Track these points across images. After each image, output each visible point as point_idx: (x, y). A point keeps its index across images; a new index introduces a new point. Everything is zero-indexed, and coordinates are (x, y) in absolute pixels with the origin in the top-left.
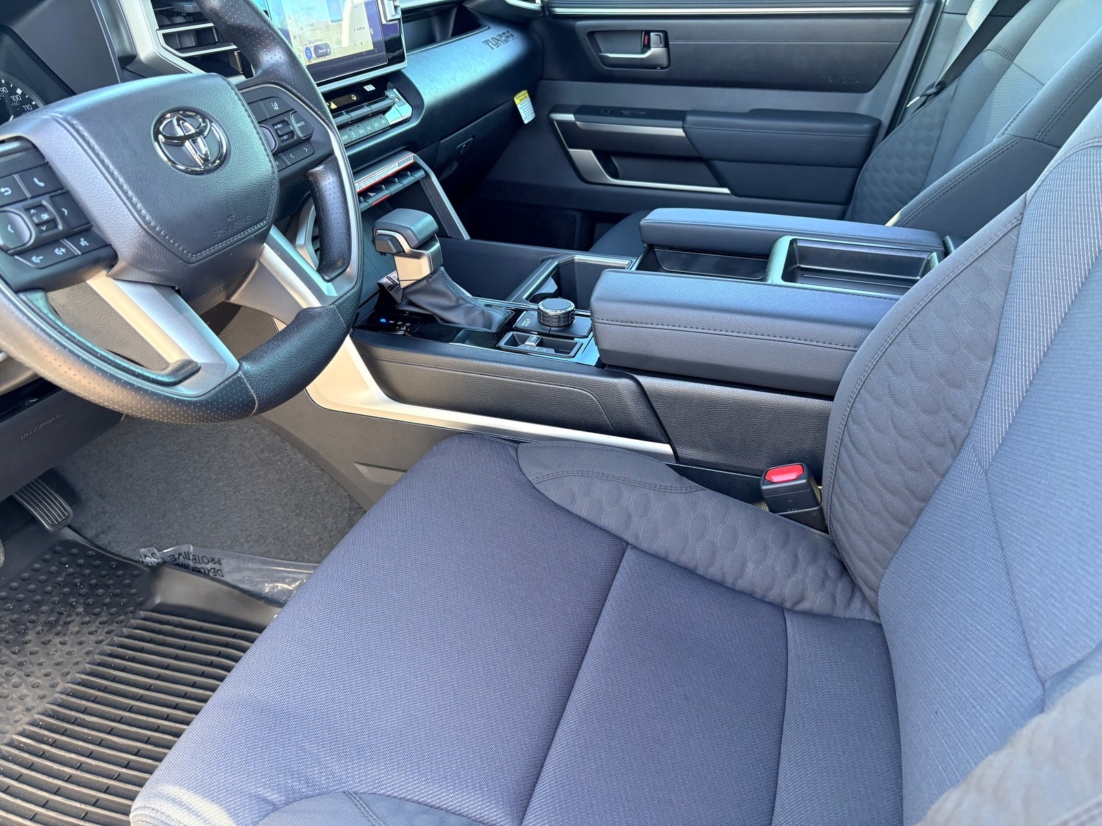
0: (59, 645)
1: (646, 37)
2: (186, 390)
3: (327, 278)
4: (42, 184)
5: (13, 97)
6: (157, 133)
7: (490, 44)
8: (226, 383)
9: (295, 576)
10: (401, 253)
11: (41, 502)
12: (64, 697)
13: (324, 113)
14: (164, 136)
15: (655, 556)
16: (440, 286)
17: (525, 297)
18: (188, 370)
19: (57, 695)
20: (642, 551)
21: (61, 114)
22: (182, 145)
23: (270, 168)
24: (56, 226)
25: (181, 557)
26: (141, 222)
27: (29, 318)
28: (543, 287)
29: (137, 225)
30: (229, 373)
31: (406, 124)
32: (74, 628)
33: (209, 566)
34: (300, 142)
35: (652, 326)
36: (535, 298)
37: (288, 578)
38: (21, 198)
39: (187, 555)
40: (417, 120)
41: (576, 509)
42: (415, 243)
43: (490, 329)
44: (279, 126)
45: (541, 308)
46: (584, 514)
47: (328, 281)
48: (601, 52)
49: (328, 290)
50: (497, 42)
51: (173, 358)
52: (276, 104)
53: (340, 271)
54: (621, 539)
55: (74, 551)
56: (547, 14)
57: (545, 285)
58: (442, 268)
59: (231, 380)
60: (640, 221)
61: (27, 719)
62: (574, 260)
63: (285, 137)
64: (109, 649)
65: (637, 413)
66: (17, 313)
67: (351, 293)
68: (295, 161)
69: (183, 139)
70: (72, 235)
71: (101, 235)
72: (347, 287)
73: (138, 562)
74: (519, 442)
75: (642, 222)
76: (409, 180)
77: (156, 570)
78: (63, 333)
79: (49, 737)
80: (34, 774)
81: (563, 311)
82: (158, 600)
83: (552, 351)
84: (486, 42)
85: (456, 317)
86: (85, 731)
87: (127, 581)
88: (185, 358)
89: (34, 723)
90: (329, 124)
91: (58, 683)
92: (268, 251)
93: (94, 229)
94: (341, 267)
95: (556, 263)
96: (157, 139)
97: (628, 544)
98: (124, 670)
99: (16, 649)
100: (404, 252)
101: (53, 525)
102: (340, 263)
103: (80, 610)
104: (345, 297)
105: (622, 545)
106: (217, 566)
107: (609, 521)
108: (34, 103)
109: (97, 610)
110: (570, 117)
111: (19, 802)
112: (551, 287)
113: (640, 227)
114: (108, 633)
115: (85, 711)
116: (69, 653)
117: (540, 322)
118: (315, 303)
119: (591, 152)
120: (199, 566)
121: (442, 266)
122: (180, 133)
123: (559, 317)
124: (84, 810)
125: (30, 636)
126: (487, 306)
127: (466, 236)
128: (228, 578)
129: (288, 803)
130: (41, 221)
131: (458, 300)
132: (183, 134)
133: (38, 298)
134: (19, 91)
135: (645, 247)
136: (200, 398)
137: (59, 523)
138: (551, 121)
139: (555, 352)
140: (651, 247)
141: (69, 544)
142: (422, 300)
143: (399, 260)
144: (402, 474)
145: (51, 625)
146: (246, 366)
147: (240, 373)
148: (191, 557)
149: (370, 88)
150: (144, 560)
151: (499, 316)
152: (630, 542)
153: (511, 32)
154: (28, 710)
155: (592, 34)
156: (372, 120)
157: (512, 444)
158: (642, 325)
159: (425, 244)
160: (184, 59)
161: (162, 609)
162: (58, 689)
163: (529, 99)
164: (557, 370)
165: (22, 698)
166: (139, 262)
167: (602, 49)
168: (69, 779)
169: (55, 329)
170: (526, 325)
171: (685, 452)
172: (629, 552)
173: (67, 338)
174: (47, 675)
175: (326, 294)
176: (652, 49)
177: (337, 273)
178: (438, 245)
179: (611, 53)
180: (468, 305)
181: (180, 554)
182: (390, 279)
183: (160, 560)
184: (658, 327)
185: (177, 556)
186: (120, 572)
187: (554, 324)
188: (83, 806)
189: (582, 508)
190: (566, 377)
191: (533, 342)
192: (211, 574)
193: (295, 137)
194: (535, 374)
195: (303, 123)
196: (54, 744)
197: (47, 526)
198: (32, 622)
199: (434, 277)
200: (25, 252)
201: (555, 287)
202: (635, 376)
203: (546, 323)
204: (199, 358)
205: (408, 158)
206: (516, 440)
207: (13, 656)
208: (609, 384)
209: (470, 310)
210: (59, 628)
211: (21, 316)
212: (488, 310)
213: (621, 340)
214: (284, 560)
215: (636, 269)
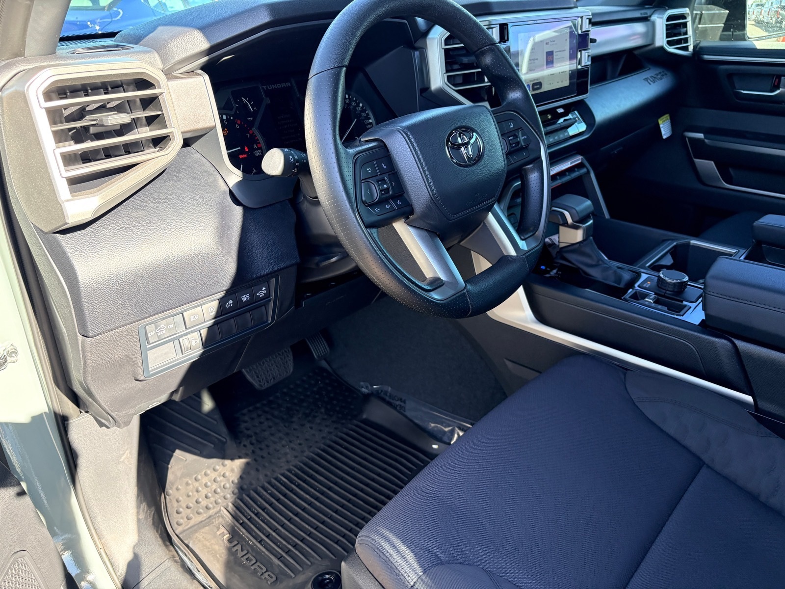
0: (309, 429)
1: (777, 80)
2: (436, 296)
3: (523, 238)
4: (385, 167)
5: (357, 108)
6: (448, 141)
7: (649, 81)
8: (457, 295)
9: (450, 423)
10: (565, 224)
11: (315, 342)
12: (307, 460)
13: (541, 134)
14: (451, 143)
15: (726, 478)
16: (587, 250)
17: (648, 265)
18: (437, 284)
19: (304, 458)
20: (716, 472)
21: (402, 127)
22: (459, 148)
23: (503, 165)
24: (389, 192)
25: (382, 393)
26: (431, 194)
27: (370, 242)
28: (662, 260)
29: (428, 195)
30: (459, 289)
31: (581, 136)
32: (318, 420)
33: (398, 403)
34: (522, 149)
35: (755, 304)
36: (656, 268)
37: (445, 423)
38: (376, 175)
39: (386, 393)
40: (588, 134)
41: (665, 428)
42: (577, 218)
43: (619, 284)
44: (511, 138)
45: (662, 276)
46: (671, 431)
47: (523, 240)
48: (736, 89)
49: (522, 245)
50: (654, 79)
51: (429, 275)
52: (512, 124)
53: (532, 234)
54: (699, 459)
55: (325, 374)
56: (696, 58)
57: (664, 258)
58: (591, 238)
59: (460, 294)
60: (753, 222)
61: (286, 467)
62: (690, 243)
63: (513, 145)
64: (334, 438)
65: (729, 366)
66: (365, 239)
67: (536, 249)
68: (517, 160)
69: (460, 146)
70: (394, 198)
71: (408, 200)
72: (534, 245)
73: (357, 389)
74: (627, 370)
75: (756, 223)
76: (575, 175)
77: (367, 398)
78: (383, 253)
79: (296, 482)
80: (286, 500)
81: (679, 281)
82: (364, 416)
83: (666, 309)
84: (646, 79)
85: (595, 273)
86: (316, 484)
87: (349, 400)
88: (437, 276)
89: (289, 471)
90: (543, 141)
91: (305, 451)
92: (491, 217)
93: (405, 195)
94: (532, 231)
95: (675, 243)
96: (447, 145)
97: (704, 463)
98: (341, 453)
99: (287, 425)
100: (567, 223)
101: (318, 357)
102: (531, 229)
103: (323, 410)
104: (532, 251)
105: (699, 464)
106: (402, 404)
107: (692, 442)
108: (367, 112)
109: (331, 413)
110: (701, 136)
111: (276, 514)
112: (669, 261)
113: (752, 227)
114: (336, 428)
115: (317, 472)
116: (314, 435)
117: (658, 285)
118: (513, 253)
119: (713, 162)
120: (391, 401)
121: (591, 236)
122: (460, 141)
123: (674, 284)
124: (310, 531)
125: (295, 419)
126: (619, 268)
127: (607, 216)
128: (408, 413)
129: (449, 563)
130: (384, 189)
131: (598, 261)
132: (461, 142)
133: (374, 231)
134: (361, 105)
135: (753, 242)
136: (442, 302)
137: (322, 356)
138: (684, 137)
139: (668, 309)
140: (759, 243)
141: (323, 370)
142: (573, 257)
143: (562, 229)
144: (537, 374)
145: (307, 415)
146: (469, 287)
147: (465, 290)
148: (388, 394)
149: (561, 111)
150: (361, 389)
151: (627, 276)
152: (706, 462)
153: (666, 72)
154: (288, 462)
155: (730, 75)
156: (559, 132)
157: (621, 369)
158: (747, 302)
159: (583, 220)
160: (457, 91)
161: (367, 422)
162: (305, 454)
163: (669, 120)
164: (667, 323)
165: (286, 454)
166: (424, 216)
167: (737, 88)
168: (304, 509)
169: (380, 250)
170: (647, 286)
171: (765, 405)
172: (704, 470)
173: (384, 256)
174: (300, 444)
175: (521, 248)
176: (781, 89)
177: (529, 235)
178: (591, 222)
179: (744, 90)
180: (606, 265)
181: (382, 391)
182: (551, 240)
183: (370, 392)
184: (760, 306)
185: (380, 392)
186: (347, 394)
187: (670, 289)
188: (309, 528)
189: (671, 428)
190: (675, 330)
191: (651, 299)
192: (398, 408)
193: (520, 146)
194: (650, 323)
195: (526, 137)
196: (298, 486)
197: (315, 356)
198: (297, 411)
199: (585, 243)
200: (372, 205)
201: (672, 261)
202: (733, 339)
203: (663, 287)
204: (443, 277)
205: (578, 159)
206: (626, 367)
207: (285, 428)
208: (709, 340)
209: (607, 269)
210: (310, 418)
211: (367, 241)
212: (619, 271)
213: (725, 310)
214: (445, 410)
215: (744, 259)
